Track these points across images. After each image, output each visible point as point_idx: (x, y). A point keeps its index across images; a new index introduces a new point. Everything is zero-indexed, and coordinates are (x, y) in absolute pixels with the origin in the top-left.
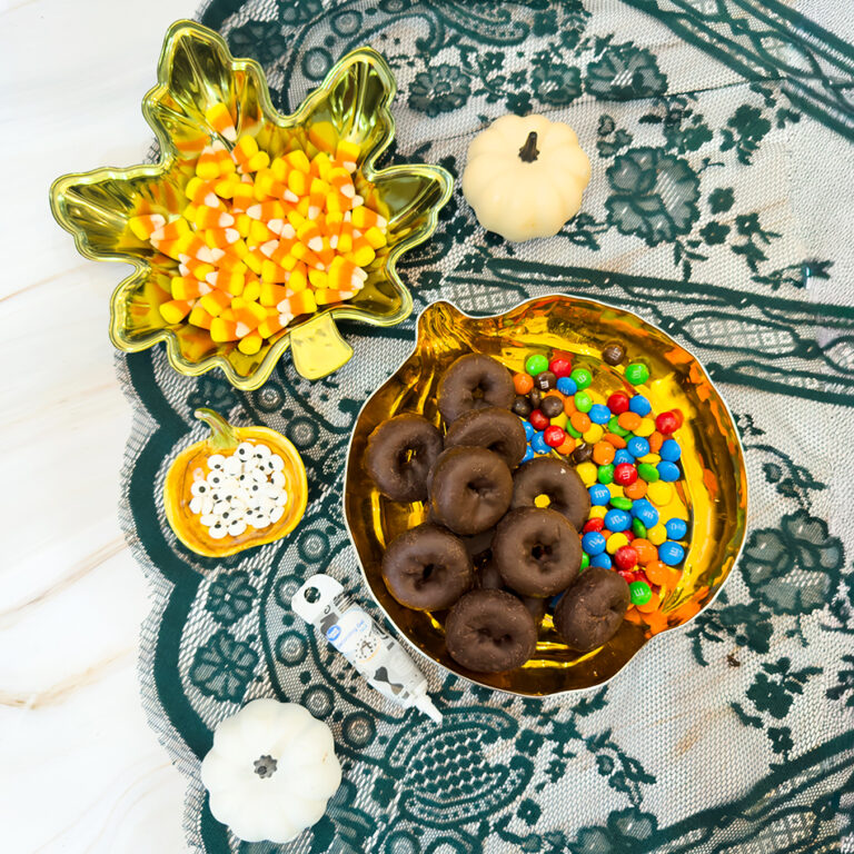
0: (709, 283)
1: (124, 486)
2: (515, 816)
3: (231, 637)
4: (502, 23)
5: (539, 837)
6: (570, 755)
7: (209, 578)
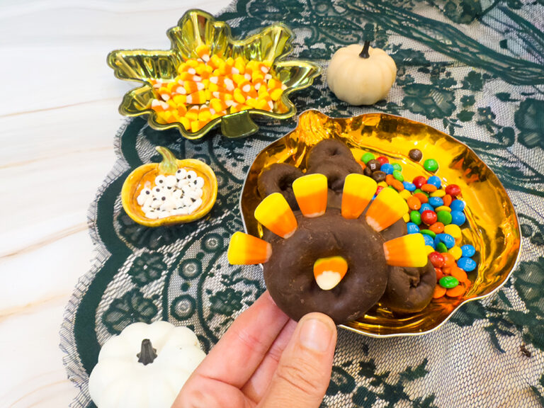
0: (466, 136)
1: (98, 196)
3: (142, 294)
4: (347, 34)
7: (136, 254)
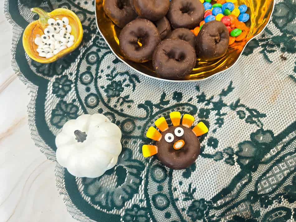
1: (13, 55)
2: (206, 146)
3: (65, 102)
5: (221, 152)
6: (224, 114)
7: (52, 81)
